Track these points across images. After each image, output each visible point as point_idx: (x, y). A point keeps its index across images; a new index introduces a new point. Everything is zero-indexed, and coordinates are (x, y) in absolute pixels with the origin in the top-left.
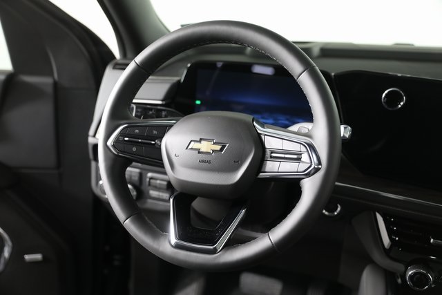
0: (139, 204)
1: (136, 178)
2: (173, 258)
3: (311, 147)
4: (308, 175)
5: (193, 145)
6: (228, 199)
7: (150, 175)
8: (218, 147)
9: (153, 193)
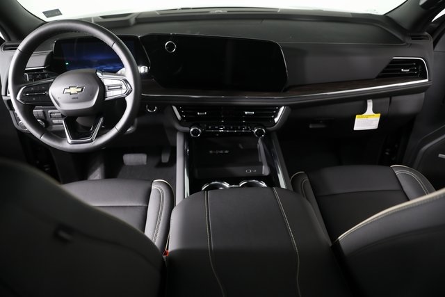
0: (48, 129)
1: (42, 115)
2: (72, 150)
3: (126, 81)
4: (128, 94)
5: (66, 91)
6: (93, 114)
7: (49, 111)
8: (80, 90)
9: (55, 121)
